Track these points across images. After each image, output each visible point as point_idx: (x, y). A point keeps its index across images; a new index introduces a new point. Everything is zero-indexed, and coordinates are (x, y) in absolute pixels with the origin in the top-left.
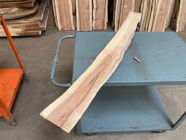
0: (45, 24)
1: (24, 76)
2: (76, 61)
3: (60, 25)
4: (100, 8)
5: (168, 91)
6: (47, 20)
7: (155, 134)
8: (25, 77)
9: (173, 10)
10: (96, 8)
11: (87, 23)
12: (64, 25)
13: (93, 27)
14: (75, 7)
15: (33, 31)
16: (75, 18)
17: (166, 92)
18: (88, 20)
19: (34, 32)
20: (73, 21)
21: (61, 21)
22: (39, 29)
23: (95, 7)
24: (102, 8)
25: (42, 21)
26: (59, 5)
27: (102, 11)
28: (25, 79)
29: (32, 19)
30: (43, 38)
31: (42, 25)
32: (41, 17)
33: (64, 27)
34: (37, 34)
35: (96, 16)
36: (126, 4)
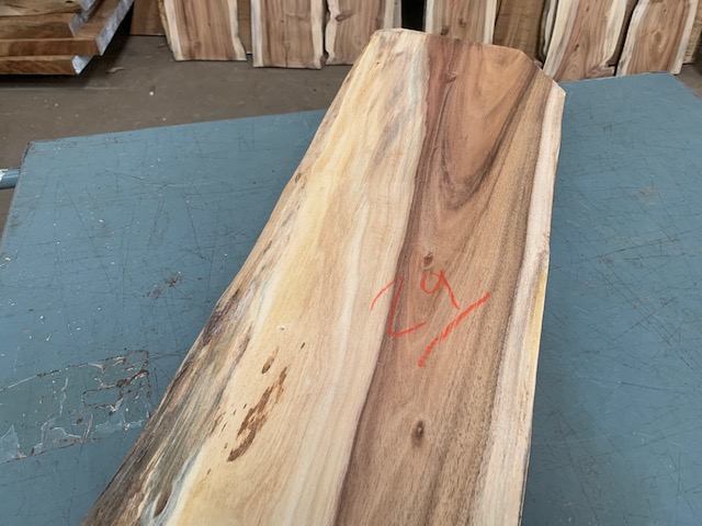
3: (180, 34)
11: (300, 31)
12: (197, 35)
13: (330, 49)
15: (45, 54)
18: (302, 15)
19: (51, 58)
20: (239, 20)
21: (185, 20)
22: (73, 48)
31: (86, 28)
33: (199, 45)
34: (65, 69)
35: (342, 2)
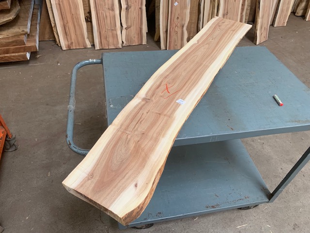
0: (35, 41)
1: (8, 139)
2: (111, 106)
3: (64, 39)
4: (132, 8)
5: (256, 140)
6: (38, 32)
7: (244, 212)
8: (9, 141)
9: (249, 8)
10: (126, 9)
11: (113, 34)
12: (71, 39)
13: (124, 41)
14: (88, 8)
15: (13, 53)
16: (90, 27)
17: (253, 141)
18: (113, 29)
19: (17, 54)
20: (88, 32)
21: (66, 33)
22: (26, 49)
23: (124, 6)
24: (137, 8)
25: (28, 35)
26: (59, 4)
27: (137, 13)
28: (9, 144)
29: (9, 31)
30: (35, 66)
31: (29, 41)
32: (27, 28)
33: (72, 43)
34: (23, 58)
35: (127, 22)
36: (176, 1)
